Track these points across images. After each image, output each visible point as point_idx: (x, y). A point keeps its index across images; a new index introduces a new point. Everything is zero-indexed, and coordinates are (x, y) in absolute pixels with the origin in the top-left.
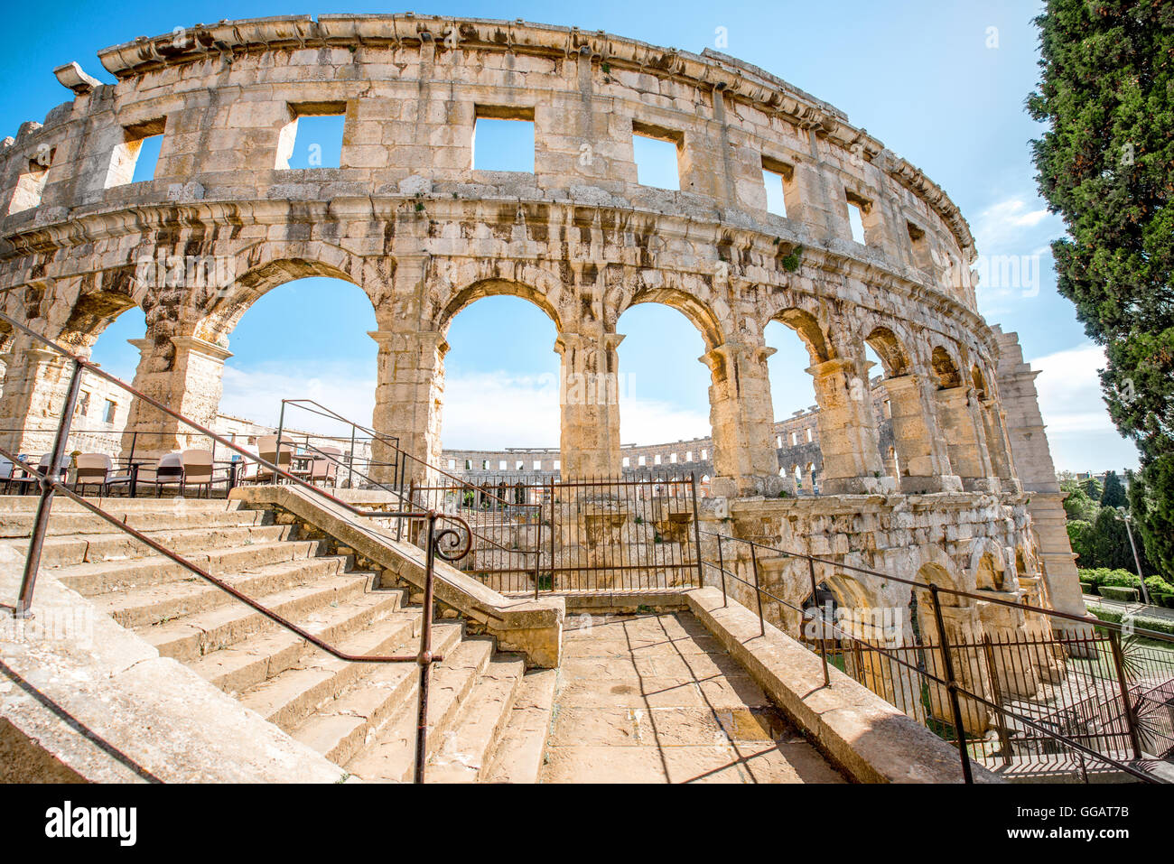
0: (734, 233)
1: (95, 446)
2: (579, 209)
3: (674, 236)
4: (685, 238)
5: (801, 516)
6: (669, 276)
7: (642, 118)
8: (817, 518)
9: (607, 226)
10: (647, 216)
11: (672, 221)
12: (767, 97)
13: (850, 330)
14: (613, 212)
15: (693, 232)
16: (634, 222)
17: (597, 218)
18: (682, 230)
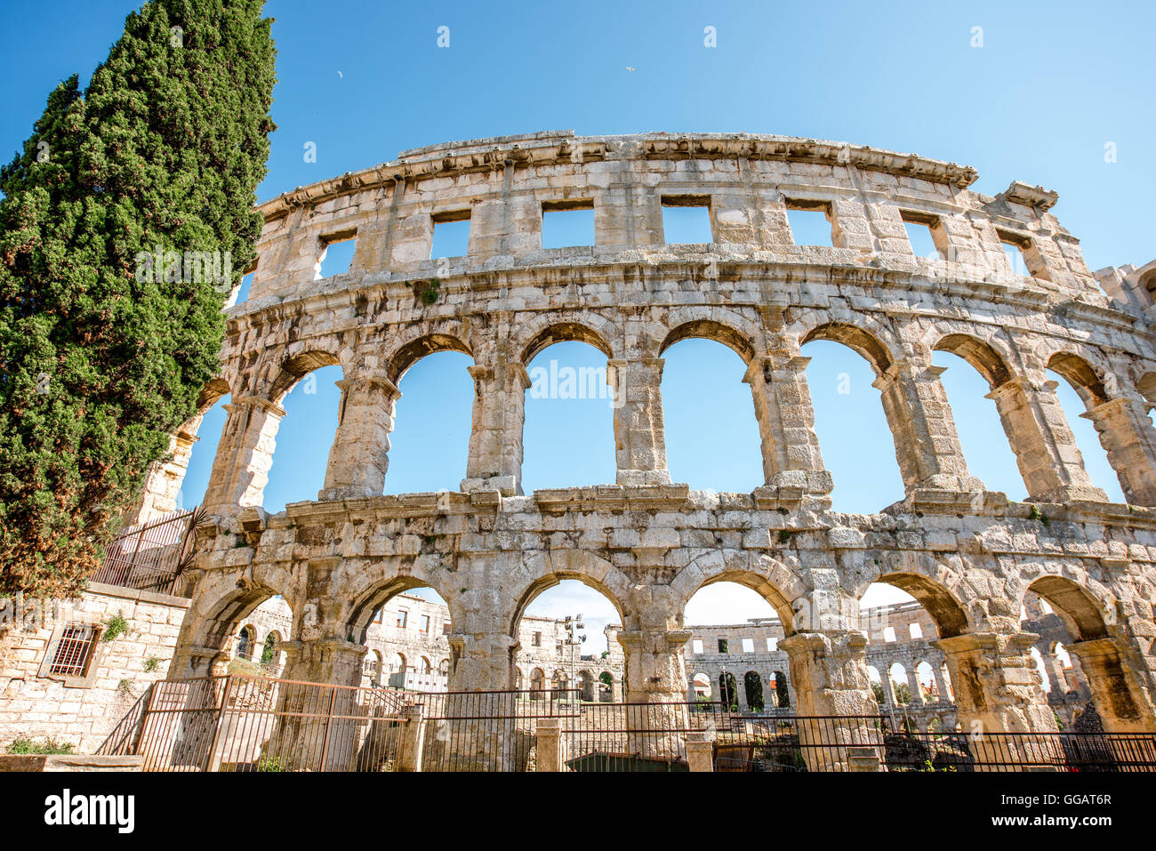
0: (366, 292)
1: (267, 620)
2: (253, 316)
3: (319, 311)
4: (328, 309)
5: (367, 520)
6: (309, 342)
7: (326, 232)
8: (387, 521)
9: (272, 321)
10: (294, 303)
11: (313, 301)
12: (440, 165)
13: (496, 337)
14: (273, 310)
15: (332, 303)
16: (288, 311)
17: (264, 317)
18: (323, 304)
